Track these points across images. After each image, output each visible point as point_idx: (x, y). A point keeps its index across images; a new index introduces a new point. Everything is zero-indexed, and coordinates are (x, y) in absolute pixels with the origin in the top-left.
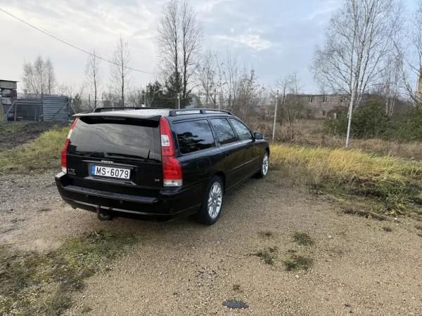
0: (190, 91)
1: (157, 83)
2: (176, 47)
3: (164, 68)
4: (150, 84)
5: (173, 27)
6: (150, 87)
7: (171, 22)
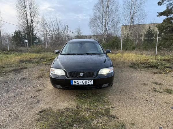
0: (36, 34)
1: (19, 31)
2: (26, 14)
3: (21, 23)
4: (16, 31)
5: (24, 5)
6: (16, 32)
7: (23, 3)
